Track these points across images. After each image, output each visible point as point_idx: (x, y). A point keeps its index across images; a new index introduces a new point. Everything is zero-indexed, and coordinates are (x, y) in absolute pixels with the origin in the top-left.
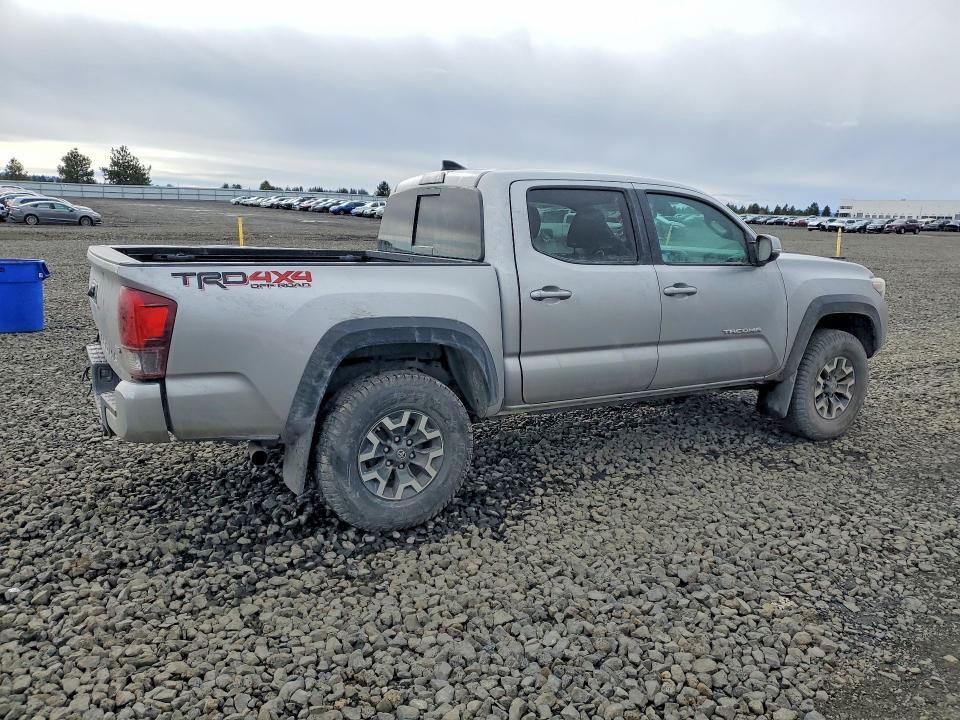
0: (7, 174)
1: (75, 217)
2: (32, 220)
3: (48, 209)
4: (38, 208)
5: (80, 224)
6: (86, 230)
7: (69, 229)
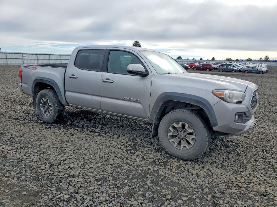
0: (264, 60)
1: (258, 71)
2: (246, 72)
3: (251, 69)
4: (249, 68)
5: (259, 73)
6: (261, 75)
7: (256, 75)
